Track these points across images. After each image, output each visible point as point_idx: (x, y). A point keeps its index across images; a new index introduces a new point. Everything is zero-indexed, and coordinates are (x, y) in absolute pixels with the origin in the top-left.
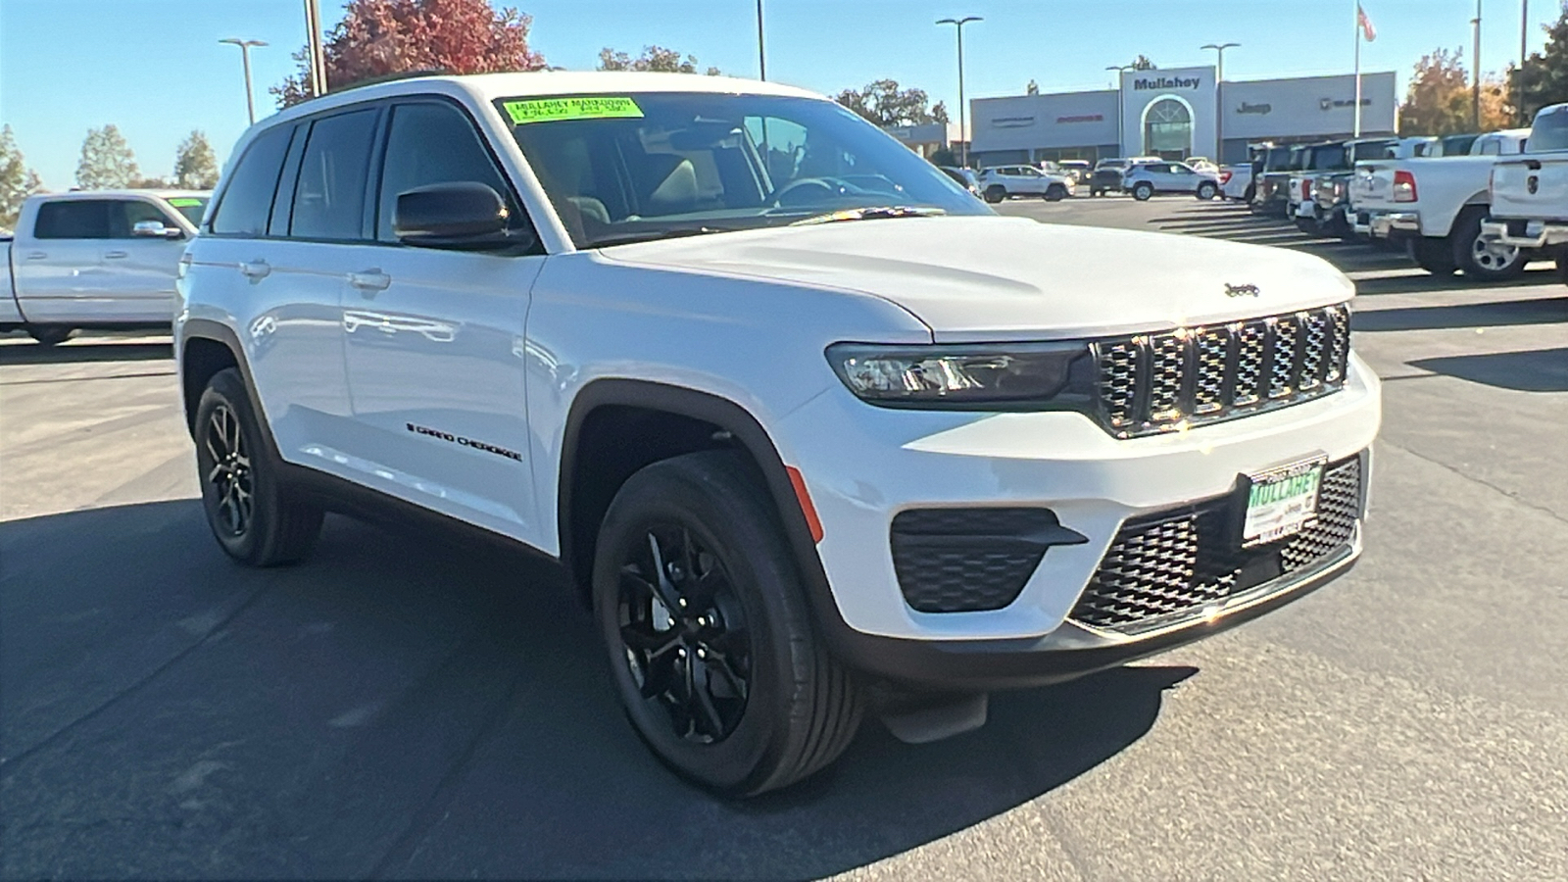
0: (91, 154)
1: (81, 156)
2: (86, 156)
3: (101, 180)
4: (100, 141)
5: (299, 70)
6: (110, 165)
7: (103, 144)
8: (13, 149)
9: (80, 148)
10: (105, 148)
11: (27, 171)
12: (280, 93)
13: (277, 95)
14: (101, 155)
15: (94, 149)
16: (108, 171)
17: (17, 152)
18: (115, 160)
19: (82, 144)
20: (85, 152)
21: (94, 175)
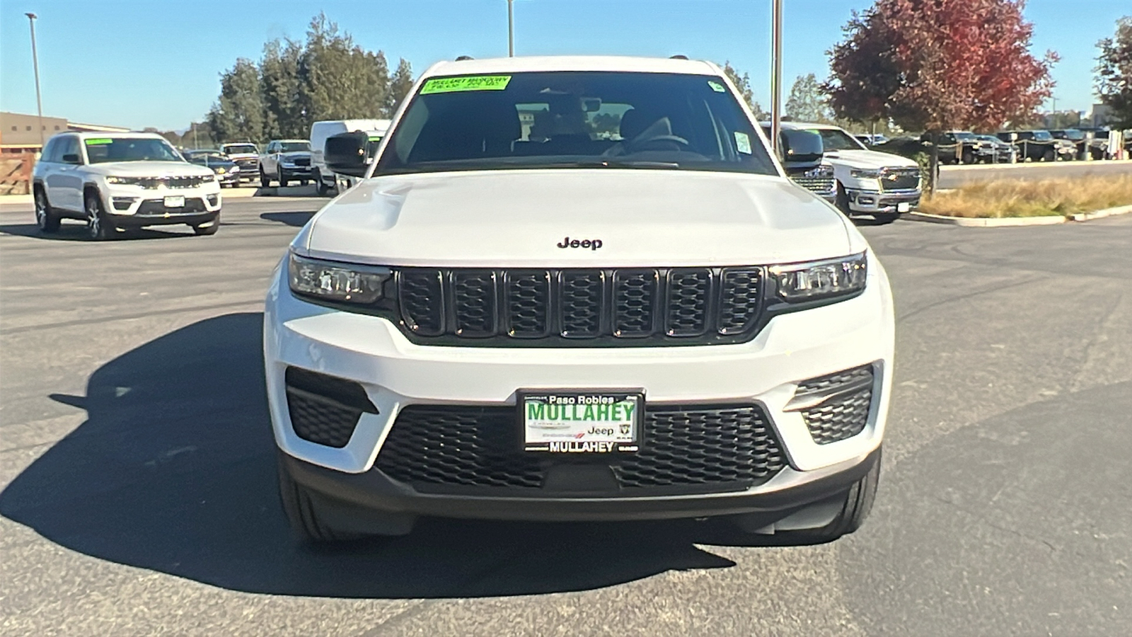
0: (797, 93)
1: (791, 94)
2: (793, 95)
3: (801, 110)
4: (804, 84)
5: (844, 38)
6: (808, 100)
7: (805, 87)
8: (748, 88)
9: (791, 89)
10: (807, 89)
11: (754, 104)
12: (831, 54)
13: (829, 56)
14: (802, 94)
15: (799, 89)
16: (805, 104)
17: (750, 91)
18: (811, 97)
19: (792, 86)
20: (793, 91)
21: (796, 107)
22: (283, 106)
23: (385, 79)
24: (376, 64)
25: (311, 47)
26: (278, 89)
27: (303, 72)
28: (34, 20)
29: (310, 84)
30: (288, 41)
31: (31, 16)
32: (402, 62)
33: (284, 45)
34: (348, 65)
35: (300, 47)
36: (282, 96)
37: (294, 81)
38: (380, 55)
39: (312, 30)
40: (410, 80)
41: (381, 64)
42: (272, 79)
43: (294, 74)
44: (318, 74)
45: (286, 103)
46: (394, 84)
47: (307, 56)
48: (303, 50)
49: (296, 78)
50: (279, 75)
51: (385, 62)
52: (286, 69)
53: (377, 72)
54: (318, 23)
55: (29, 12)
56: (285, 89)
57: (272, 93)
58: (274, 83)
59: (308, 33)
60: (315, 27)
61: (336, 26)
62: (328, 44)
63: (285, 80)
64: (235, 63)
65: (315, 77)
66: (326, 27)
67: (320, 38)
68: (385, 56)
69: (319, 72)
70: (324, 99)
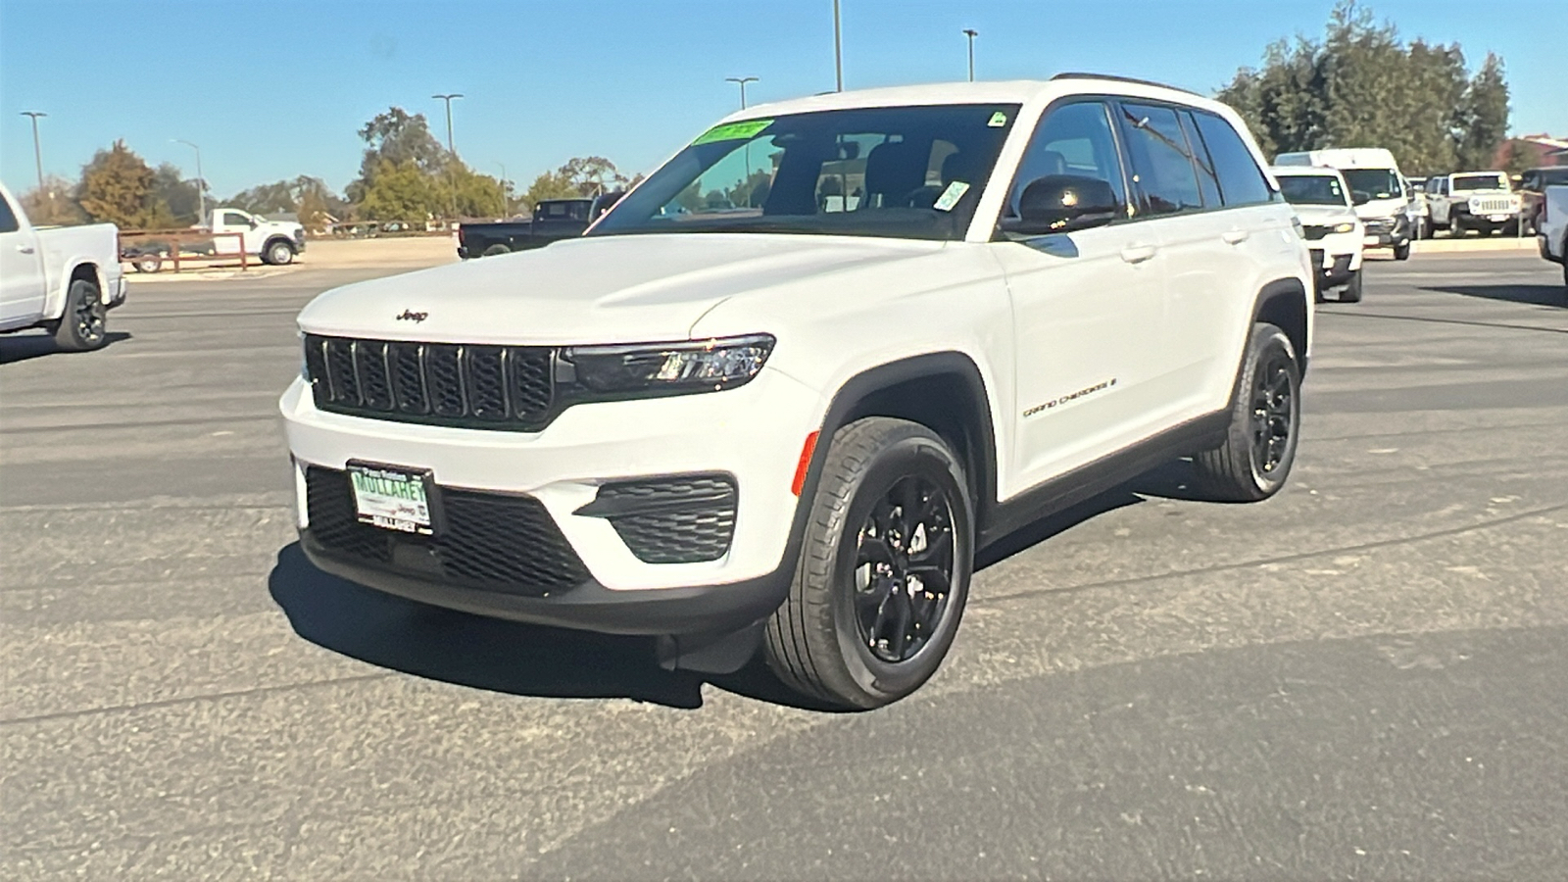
22: (1285, 132)
23: (1463, 84)
24: (1449, 62)
25: (1333, 45)
26: (1279, 108)
27: (1318, 82)
28: (973, 37)
29: (1325, 99)
30: (1301, 39)
31: (970, 33)
32: (1492, 57)
33: (1294, 45)
34: (1384, 69)
35: (1317, 47)
36: (1284, 118)
37: (1302, 94)
38: (1456, 50)
39: (1336, 22)
40: (1503, 83)
41: (1456, 62)
42: (1273, 94)
43: (1303, 86)
44: (1337, 84)
45: (1289, 127)
46: (1475, 91)
47: (1324, 60)
48: (1321, 51)
49: (1305, 90)
50: (1283, 88)
51: (1463, 61)
52: (1294, 78)
53: (1449, 75)
54: (1344, 10)
55: (968, 29)
56: (1288, 108)
57: (1272, 115)
58: (1276, 100)
59: (1330, 26)
60: (1340, 16)
61: (1370, 13)
62: (1357, 39)
63: (1290, 95)
64: (1235, 75)
65: (1332, 88)
66: (1356, 15)
67: (1349, 30)
68: (1462, 50)
69: (1339, 80)
70: (1343, 119)
